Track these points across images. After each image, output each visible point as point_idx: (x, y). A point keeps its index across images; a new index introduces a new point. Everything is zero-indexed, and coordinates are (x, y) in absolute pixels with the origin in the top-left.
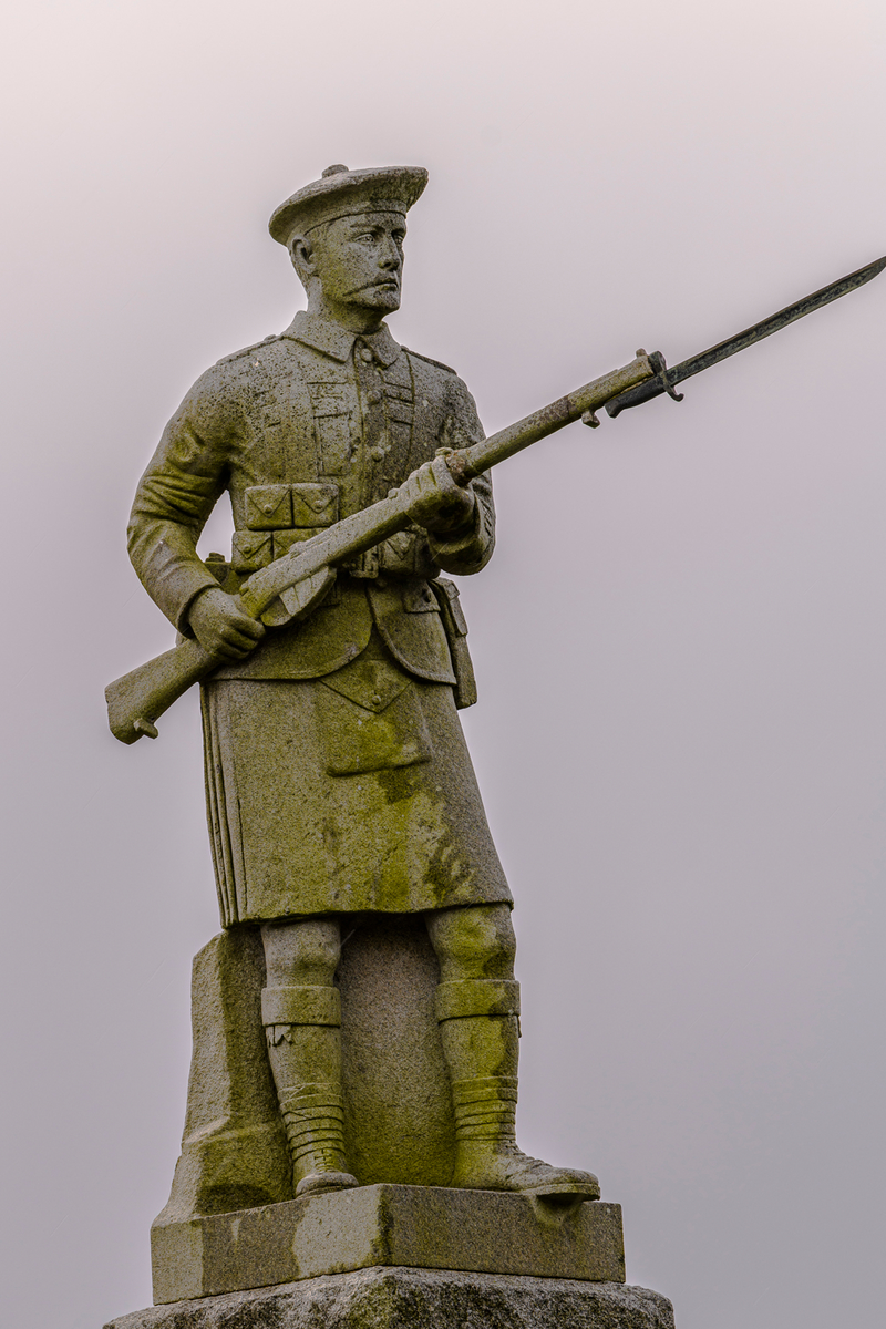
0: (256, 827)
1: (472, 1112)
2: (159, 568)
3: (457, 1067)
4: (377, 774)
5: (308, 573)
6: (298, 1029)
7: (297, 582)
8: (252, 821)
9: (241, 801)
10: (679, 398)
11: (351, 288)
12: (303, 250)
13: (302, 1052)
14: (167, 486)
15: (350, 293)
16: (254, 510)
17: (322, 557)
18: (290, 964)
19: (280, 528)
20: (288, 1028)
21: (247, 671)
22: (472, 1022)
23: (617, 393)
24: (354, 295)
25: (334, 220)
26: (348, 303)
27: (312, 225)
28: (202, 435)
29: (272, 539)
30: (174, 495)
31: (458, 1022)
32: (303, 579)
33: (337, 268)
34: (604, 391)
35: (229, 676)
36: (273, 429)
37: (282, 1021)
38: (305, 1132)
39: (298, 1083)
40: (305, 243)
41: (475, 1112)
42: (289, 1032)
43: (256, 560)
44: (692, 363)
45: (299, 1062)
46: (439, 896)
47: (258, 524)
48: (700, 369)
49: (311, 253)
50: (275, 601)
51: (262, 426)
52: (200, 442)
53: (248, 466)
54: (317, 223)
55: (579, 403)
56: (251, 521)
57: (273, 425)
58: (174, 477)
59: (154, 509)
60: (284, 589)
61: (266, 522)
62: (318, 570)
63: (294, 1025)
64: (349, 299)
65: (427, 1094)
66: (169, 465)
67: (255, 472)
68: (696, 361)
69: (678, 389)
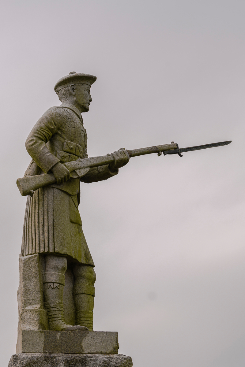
0: (58, 228)
1: (87, 320)
2: (46, 152)
3: (83, 307)
4: (77, 225)
5: (84, 167)
6: (61, 285)
7: (81, 168)
8: (58, 227)
9: (55, 220)
10: (181, 156)
11: (84, 102)
12: (73, 89)
13: (61, 292)
14: (46, 132)
15: (83, 103)
16: (68, 147)
17: (88, 164)
18: (61, 267)
19: (72, 154)
20: (59, 284)
21: (60, 187)
22: (89, 296)
23: (168, 150)
24: (84, 104)
25: (83, 84)
26: (82, 105)
27: (77, 83)
28: (56, 123)
29: (69, 156)
30: (47, 135)
31: (85, 295)
32: (82, 168)
33: (82, 96)
34: (165, 148)
35: (55, 187)
36: (73, 128)
37: (57, 282)
38: (59, 314)
39: (59, 300)
40: (75, 87)
41: (88, 320)
42: (59, 285)
43: (65, 160)
44: (185, 149)
45: (60, 295)
46: (86, 261)
47: (68, 150)
48: (187, 151)
49: (75, 90)
50: (74, 171)
51: (70, 126)
52: (55, 124)
53: (63, 135)
54: (79, 83)
55: (160, 149)
56: (65, 149)
57: (73, 127)
58: (47, 131)
61: (70, 151)
62: (87, 167)
63: (60, 284)
64: (83, 104)
65: (68, 312)
66: (46, 127)
67: (65, 138)
68: (186, 149)
69: (182, 154)
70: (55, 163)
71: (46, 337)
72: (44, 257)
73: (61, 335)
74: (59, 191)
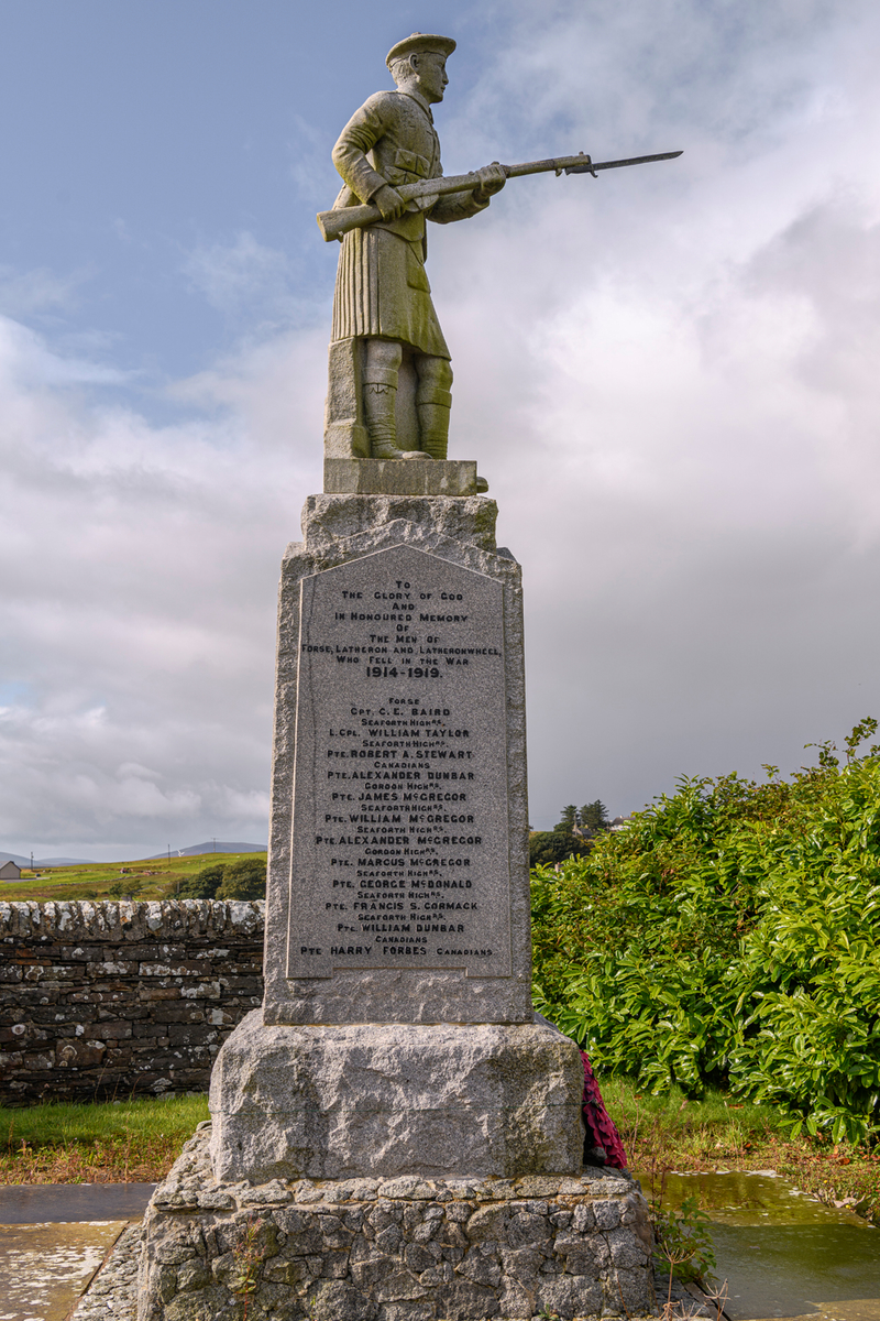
1: (437, 444)
2: (363, 168)
3: (431, 424)
6: (391, 388)
7: (423, 196)
8: (385, 293)
9: (381, 282)
10: (596, 177)
11: (435, 85)
12: (415, 61)
13: (392, 398)
14: (365, 135)
15: (434, 87)
16: (402, 160)
17: (438, 189)
19: (411, 171)
20: (387, 387)
21: (389, 227)
23: (573, 166)
24: (435, 89)
25: (432, 53)
26: (431, 91)
27: (421, 52)
28: (383, 119)
29: (406, 175)
30: (368, 140)
31: (434, 405)
33: (430, 74)
34: (569, 163)
35: (381, 227)
36: (412, 129)
37: (385, 383)
38: (388, 434)
39: (387, 411)
40: (418, 58)
43: (398, 181)
45: (389, 403)
46: (436, 350)
47: (402, 166)
48: (605, 168)
49: (418, 63)
51: (406, 125)
52: (381, 121)
53: (395, 140)
54: (424, 51)
55: (558, 164)
56: (398, 163)
57: (412, 126)
58: (368, 132)
59: (357, 142)
60: (417, 197)
61: (406, 166)
62: (434, 194)
63: (390, 386)
64: (432, 89)
66: (364, 125)
67: (399, 144)
68: (604, 164)
69: (596, 172)
70: (378, 186)
71: (364, 470)
72: (362, 344)
73: (386, 467)
74: (387, 234)
